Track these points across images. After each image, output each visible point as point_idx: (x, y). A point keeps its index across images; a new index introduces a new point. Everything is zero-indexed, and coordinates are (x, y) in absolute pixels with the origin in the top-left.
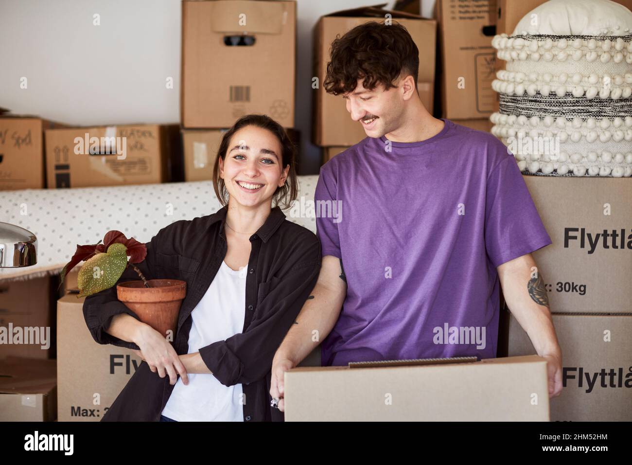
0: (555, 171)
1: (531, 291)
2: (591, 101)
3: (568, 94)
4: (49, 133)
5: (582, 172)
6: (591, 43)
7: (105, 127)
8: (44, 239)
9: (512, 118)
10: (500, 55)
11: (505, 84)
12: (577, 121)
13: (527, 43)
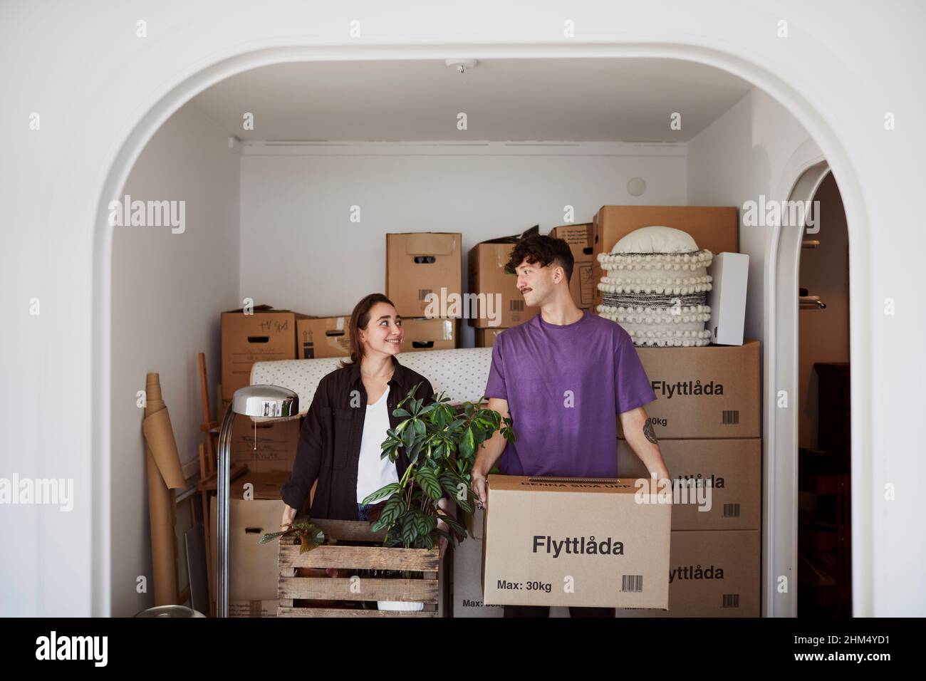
0: (645, 343)
1: (645, 434)
2: (667, 296)
3: (653, 292)
4: (299, 322)
5: (663, 344)
6: (668, 258)
7: (337, 317)
8: (304, 397)
9: (614, 309)
10: (603, 267)
11: (608, 286)
12: (659, 310)
13: (624, 258)
